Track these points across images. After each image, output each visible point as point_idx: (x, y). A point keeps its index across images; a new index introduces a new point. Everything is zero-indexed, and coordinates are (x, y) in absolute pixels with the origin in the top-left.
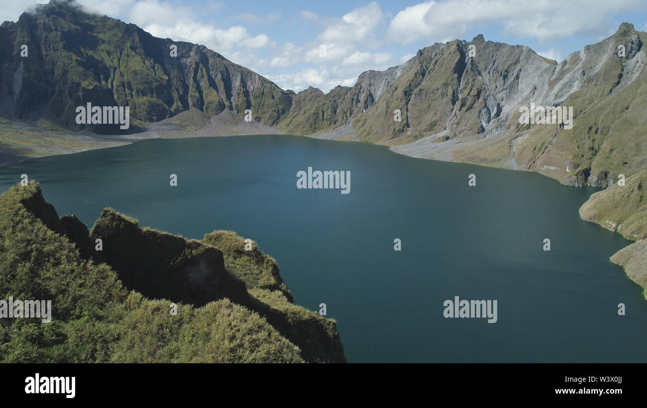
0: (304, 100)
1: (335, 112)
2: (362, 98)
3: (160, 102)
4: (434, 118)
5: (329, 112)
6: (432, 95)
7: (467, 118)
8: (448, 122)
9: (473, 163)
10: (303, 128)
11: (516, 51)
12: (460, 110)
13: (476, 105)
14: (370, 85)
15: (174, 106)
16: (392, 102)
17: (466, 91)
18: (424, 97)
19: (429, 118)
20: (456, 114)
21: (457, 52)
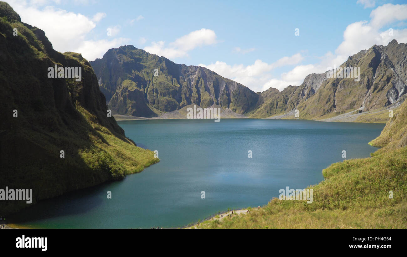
0: (266, 96)
1: (286, 103)
2: (306, 92)
3: (174, 100)
4: (354, 100)
5: (281, 103)
6: (352, 84)
7: (378, 97)
8: (364, 101)
9: (370, 122)
10: (262, 113)
12: (373, 92)
13: (386, 87)
14: (313, 83)
15: (182, 103)
16: (324, 92)
17: (379, 79)
18: (347, 86)
19: (349, 100)
20: (370, 95)
21: (374, 53)
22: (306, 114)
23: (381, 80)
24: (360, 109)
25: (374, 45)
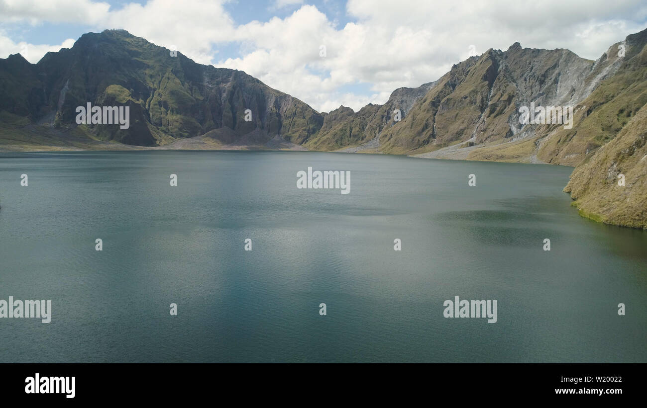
0: (335, 119)
1: (363, 129)
3: (193, 120)
4: (461, 127)
5: (357, 129)
6: (460, 104)
7: (495, 124)
8: (475, 130)
10: (329, 144)
11: (555, 55)
12: (489, 116)
13: (506, 110)
14: (402, 101)
15: (207, 125)
16: (419, 114)
17: (497, 97)
18: (452, 106)
19: (455, 127)
20: (484, 121)
21: (489, 60)
22: (393, 146)
23: (499, 99)
24: (471, 140)
25: (489, 49)
